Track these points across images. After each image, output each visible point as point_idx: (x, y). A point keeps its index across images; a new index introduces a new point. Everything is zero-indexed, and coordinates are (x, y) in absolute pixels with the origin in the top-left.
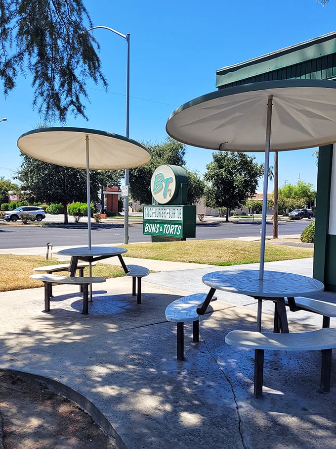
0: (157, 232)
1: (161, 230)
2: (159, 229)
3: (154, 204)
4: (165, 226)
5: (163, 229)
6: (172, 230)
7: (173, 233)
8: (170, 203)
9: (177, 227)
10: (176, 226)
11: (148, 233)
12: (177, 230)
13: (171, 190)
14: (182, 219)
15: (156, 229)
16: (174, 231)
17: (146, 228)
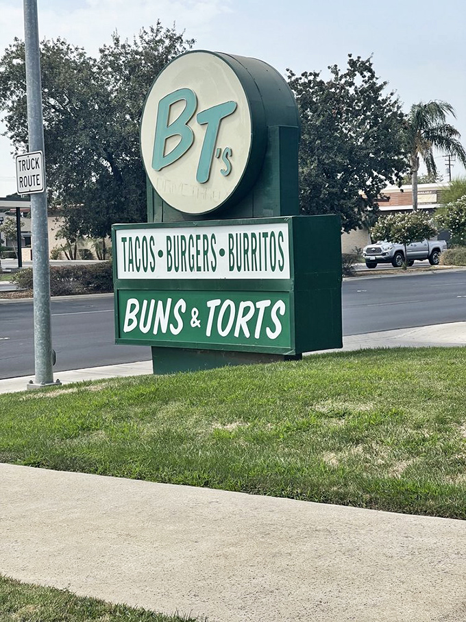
0: (175, 332)
1: (195, 323)
2: (186, 317)
3: (158, 219)
4: (212, 304)
5: (203, 317)
6: (242, 322)
7: (247, 334)
8: (227, 213)
9: (268, 310)
10: (263, 304)
11: (137, 338)
12: (268, 322)
13: (229, 154)
14: (285, 274)
15: (172, 320)
16: (251, 324)
17: (129, 315)
